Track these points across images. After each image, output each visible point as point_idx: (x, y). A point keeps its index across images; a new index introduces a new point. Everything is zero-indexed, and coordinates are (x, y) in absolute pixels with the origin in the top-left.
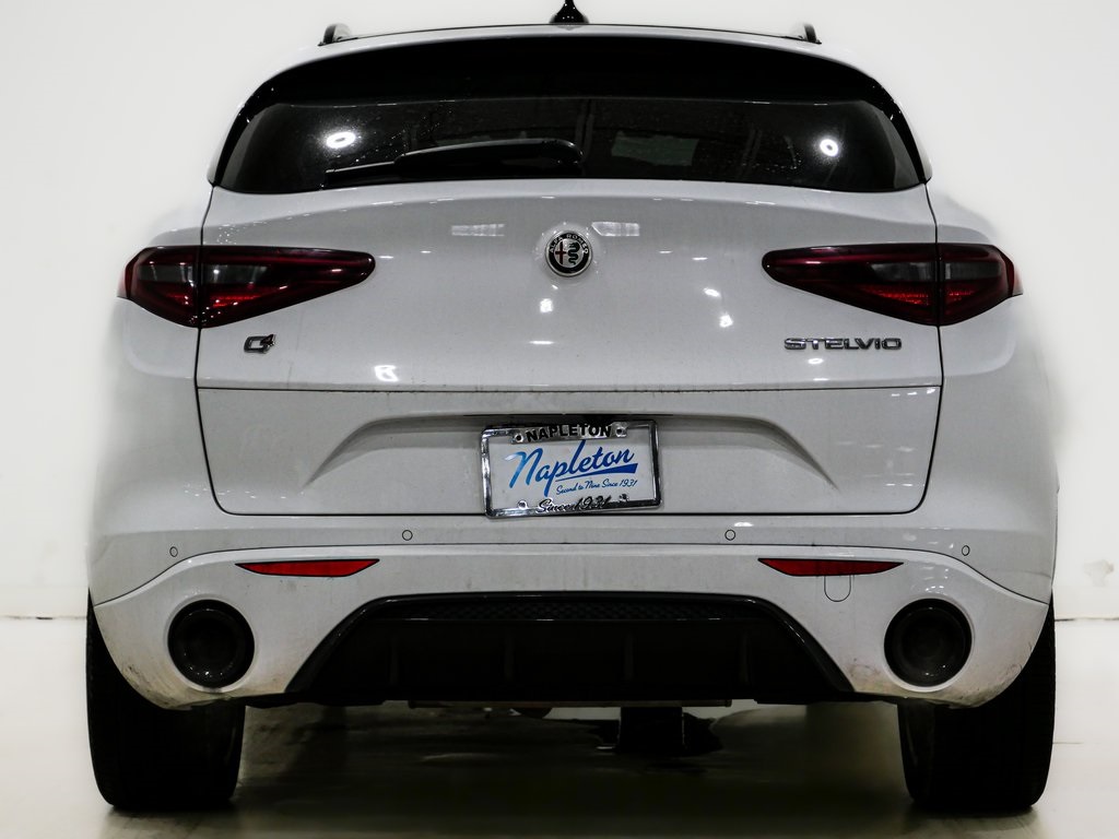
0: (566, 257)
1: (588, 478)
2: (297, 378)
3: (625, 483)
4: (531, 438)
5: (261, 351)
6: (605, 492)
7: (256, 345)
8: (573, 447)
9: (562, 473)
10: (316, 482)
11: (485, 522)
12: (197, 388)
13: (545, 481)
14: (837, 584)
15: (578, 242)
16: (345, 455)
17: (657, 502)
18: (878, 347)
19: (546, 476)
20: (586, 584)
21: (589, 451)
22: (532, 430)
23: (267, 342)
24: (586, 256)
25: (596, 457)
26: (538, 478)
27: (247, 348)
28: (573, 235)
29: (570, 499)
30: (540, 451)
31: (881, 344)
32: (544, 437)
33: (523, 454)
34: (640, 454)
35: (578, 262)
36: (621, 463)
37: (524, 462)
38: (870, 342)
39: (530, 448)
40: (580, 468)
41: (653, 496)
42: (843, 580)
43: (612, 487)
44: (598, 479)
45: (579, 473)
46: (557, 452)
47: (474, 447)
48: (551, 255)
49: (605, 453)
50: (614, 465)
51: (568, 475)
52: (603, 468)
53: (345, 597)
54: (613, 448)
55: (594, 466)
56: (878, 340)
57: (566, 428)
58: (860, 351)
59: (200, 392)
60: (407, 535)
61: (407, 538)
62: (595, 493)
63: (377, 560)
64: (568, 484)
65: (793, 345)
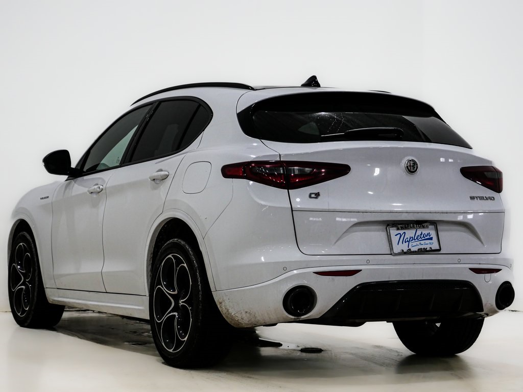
0: (412, 168)
1: (419, 242)
2: (332, 207)
3: (430, 243)
4: (402, 228)
5: (316, 198)
6: (425, 247)
7: (313, 196)
8: (414, 231)
9: (412, 240)
10: (337, 243)
11: (392, 257)
12: (292, 211)
13: (407, 243)
15: (415, 163)
16: (345, 234)
17: (440, 250)
18: (490, 199)
19: (407, 241)
21: (419, 232)
22: (402, 226)
23: (317, 195)
24: (417, 167)
25: (421, 235)
26: (405, 242)
27: (310, 197)
28: (413, 160)
29: (415, 249)
30: (405, 233)
32: (406, 228)
33: (400, 234)
34: (433, 234)
35: (415, 169)
36: (428, 237)
37: (400, 236)
38: (488, 198)
39: (401, 232)
40: (417, 239)
41: (438, 248)
43: (426, 245)
44: (422, 242)
45: (417, 240)
46: (410, 233)
47: (384, 231)
48: (407, 166)
49: (423, 233)
50: (426, 238)
51: (414, 241)
52: (423, 238)
53: (350, 283)
54: (425, 231)
55: (421, 237)
56: (490, 197)
57: (412, 225)
58: (487, 201)
59: (293, 212)
60: (368, 262)
61: (368, 263)
62: (422, 247)
63: (361, 270)
64: (414, 244)
65: (472, 198)
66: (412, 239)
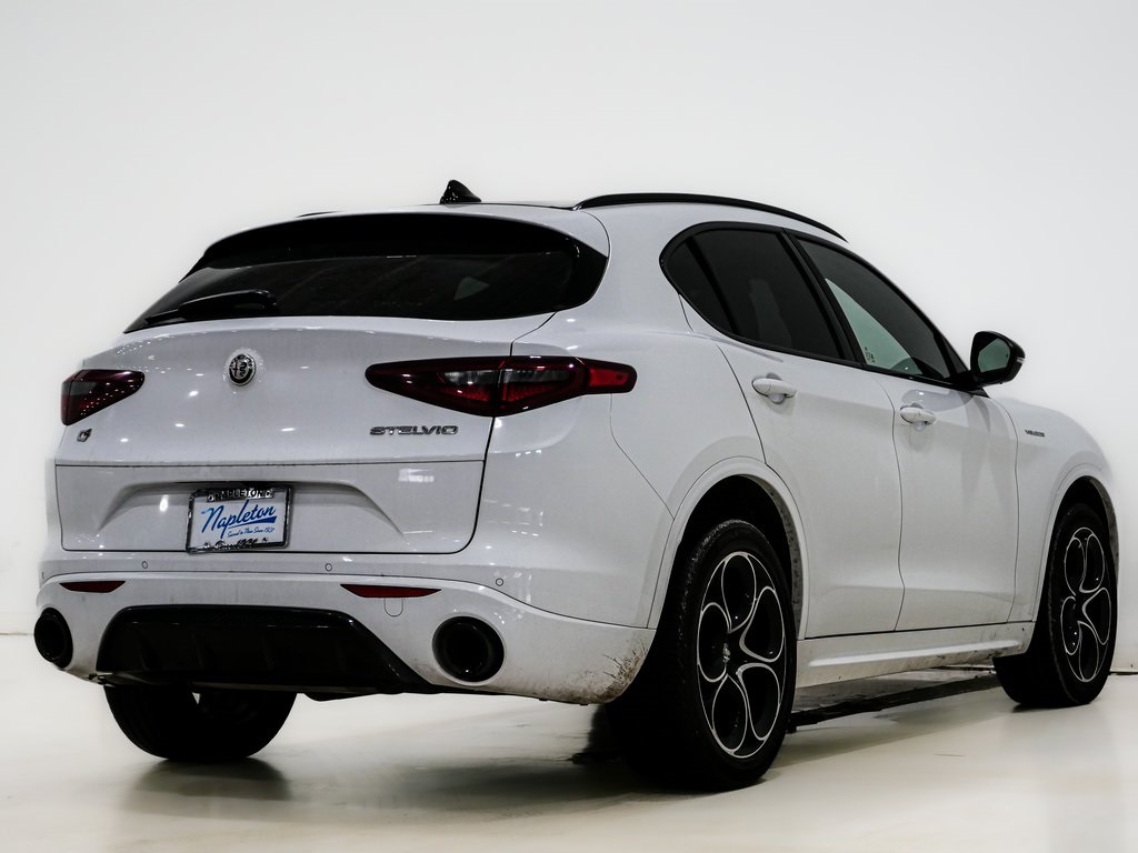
0: (239, 372)
1: (246, 527)
3: (267, 530)
4: (218, 499)
5: (85, 440)
6: (253, 536)
8: (240, 504)
9: (233, 523)
10: (104, 529)
11: (186, 557)
12: (56, 466)
13: (222, 528)
14: (393, 603)
15: (247, 362)
16: (120, 511)
17: (282, 544)
18: (438, 433)
19: (223, 525)
20: (237, 600)
21: (251, 507)
22: (219, 493)
23: (87, 433)
24: (250, 371)
25: (253, 512)
26: (219, 527)
27: (80, 438)
28: (244, 357)
29: (233, 541)
30: (222, 507)
31: (441, 430)
32: (227, 498)
33: (212, 509)
34: (279, 508)
35: (245, 375)
36: (267, 516)
37: (212, 515)
38: (433, 429)
39: (216, 505)
40: (243, 520)
41: (281, 540)
42: (398, 601)
43: (259, 532)
44: (251, 527)
45: (242, 522)
46: (232, 508)
47: (186, 505)
48: (230, 370)
49: (259, 508)
50: (263, 517)
51: (236, 524)
52: (256, 519)
54: (265, 505)
55: (251, 517)
56: (439, 427)
57: (238, 492)
58: (425, 436)
59: (57, 468)
60: (145, 565)
61: (145, 567)
62: (247, 537)
63: (123, 582)
64: (235, 530)
65: (376, 431)
66: (234, 519)
